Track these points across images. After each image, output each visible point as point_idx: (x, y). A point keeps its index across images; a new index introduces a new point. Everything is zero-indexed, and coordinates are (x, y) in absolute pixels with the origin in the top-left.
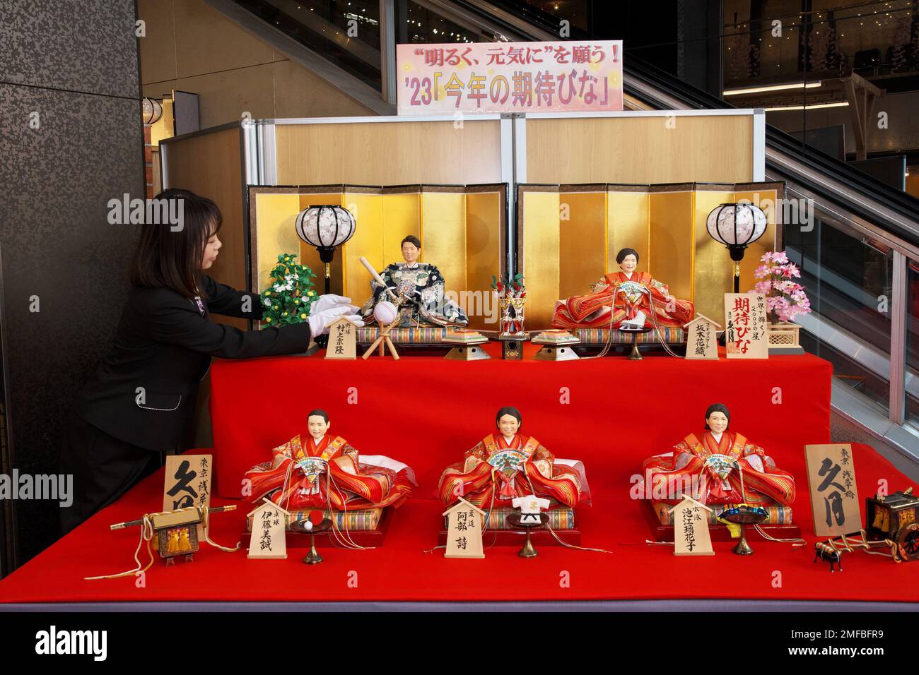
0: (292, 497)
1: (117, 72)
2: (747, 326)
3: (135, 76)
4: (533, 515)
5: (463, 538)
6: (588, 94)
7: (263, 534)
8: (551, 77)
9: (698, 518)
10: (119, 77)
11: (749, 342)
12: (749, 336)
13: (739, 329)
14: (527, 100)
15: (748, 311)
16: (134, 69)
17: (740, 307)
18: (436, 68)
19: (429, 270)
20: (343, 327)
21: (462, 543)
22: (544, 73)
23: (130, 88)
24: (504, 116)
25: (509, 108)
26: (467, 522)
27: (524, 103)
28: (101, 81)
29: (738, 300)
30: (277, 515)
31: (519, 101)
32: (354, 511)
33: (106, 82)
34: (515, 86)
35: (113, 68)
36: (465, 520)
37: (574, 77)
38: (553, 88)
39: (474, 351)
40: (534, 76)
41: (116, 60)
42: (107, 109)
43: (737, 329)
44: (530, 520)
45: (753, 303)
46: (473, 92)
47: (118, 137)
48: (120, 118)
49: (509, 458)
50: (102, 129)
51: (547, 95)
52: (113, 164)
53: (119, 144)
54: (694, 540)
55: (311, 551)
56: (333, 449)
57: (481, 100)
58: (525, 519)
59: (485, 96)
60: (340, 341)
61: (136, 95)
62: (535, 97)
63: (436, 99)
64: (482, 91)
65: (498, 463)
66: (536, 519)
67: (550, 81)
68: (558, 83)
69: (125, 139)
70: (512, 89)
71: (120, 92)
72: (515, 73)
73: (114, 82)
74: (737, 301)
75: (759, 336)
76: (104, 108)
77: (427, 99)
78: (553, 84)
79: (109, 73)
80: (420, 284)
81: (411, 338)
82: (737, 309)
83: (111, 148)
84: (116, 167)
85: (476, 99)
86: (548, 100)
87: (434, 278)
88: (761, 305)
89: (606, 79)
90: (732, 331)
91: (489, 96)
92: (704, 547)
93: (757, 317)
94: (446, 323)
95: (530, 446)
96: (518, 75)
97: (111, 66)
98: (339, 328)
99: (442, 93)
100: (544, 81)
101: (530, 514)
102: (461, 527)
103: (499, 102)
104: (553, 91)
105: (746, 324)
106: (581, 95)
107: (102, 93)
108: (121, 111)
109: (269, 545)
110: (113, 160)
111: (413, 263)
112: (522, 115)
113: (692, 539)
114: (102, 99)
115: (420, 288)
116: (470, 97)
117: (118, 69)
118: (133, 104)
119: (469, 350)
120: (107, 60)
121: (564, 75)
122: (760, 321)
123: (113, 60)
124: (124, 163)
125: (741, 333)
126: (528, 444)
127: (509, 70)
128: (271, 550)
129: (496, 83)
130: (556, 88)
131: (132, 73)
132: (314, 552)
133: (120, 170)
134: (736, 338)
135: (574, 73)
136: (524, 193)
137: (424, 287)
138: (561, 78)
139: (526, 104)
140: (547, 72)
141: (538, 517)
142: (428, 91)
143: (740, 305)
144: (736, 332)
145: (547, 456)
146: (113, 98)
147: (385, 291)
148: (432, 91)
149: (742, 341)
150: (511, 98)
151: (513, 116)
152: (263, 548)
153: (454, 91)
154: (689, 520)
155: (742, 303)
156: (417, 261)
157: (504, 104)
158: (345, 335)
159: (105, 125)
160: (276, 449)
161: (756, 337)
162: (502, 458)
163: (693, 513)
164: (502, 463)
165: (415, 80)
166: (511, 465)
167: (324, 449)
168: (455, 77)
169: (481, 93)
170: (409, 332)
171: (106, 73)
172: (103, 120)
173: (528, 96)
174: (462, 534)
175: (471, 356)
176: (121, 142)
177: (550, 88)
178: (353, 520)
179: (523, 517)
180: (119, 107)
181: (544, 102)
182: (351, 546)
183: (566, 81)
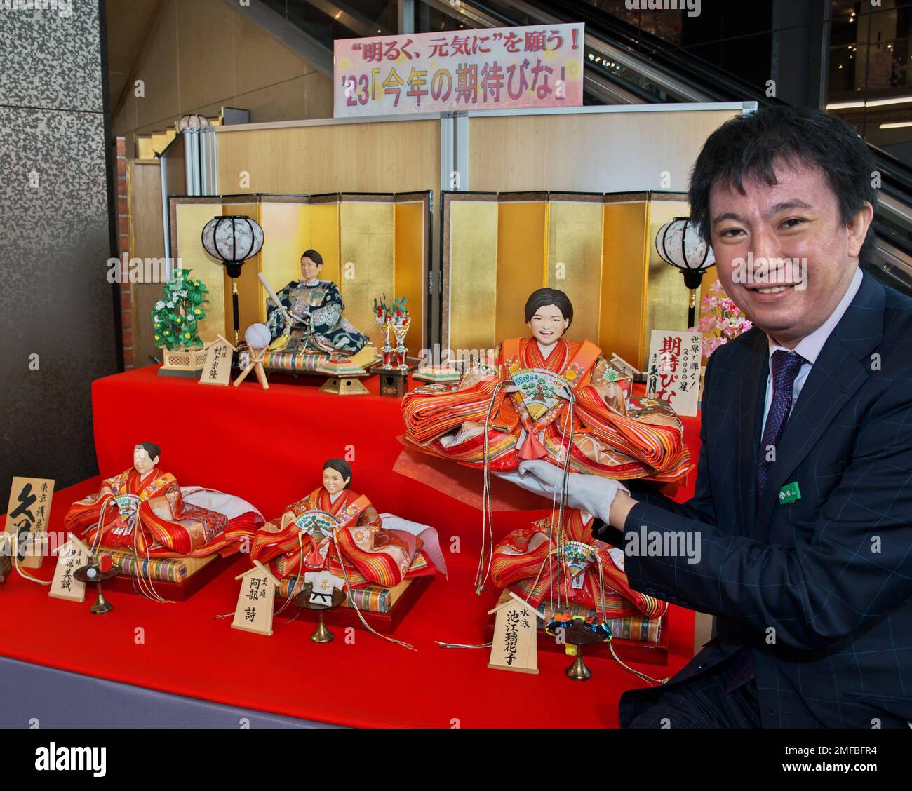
0: (105, 535)
1: (79, 87)
2: (675, 374)
3: (99, 89)
4: (322, 595)
5: (252, 609)
6: (540, 88)
7: (65, 573)
8: (500, 69)
9: (526, 624)
10: (81, 91)
11: (674, 394)
12: (675, 387)
13: (664, 377)
14: (472, 96)
15: (678, 354)
16: (97, 83)
17: (669, 348)
18: (374, 63)
19: (326, 289)
20: (221, 349)
21: (251, 614)
22: (491, 65)
23: (94, 102)
24: (446, 115)
25: (452, 105)
26: (259, 591)
27: (468, 99)
28: (61, 96)
29: (668, 339)
30: (80, 555)
31: (463, 98)
32: (162, 559)
33: (66, 97)
34: (460, 80)
35: (74, 83)
36: (257, 588)
37: (526, 68)
38: (501, 81)
39: (349, 384)
40: (480, 68)
41: (78, 75)
42: (68, 123)
43: (662, 376)
44: (319, 600)
45: (687, 344)
46: (412, 88)
47: (79, 150)
48: (82, 132)
49: (319, 521)
50: (62, 143)
51: (495, 89)
52: (73, 177)
53: (80, 157)
54: (515, 651)
55: (98, 601)
56: (155, 488)
57: (421, 97)
58: (314, 599)
59: (425, 93)
60: (215, 365)
61: (99, 108)
62: (481, 92)
63: (373, 99)
64: (423, 88)
65: (306, 526)
66: (325, 601)
67: (498, 73)
68: (507, 76)
69: (86, 153)
70: (455, 84)
71: (81, 106)
72: (460, 65)
73: (76, 97)
74: (665, 341)
75: (688, 388)
76: (64, 123)
77: (364, 98)
78: (502, 77)
79: (70, 88)
80: (314, 305)
81: (293, 364)
82: (664, 350)
83: (71, 161)
84: (77, 180)
85: (416, 97)
86: (495, 96)
87: (329, 298)
88: (696, 348)
89: (563, 69)
90: (655, 379)
91: (430, 93)
92: (527, 661)
93: (689, 362)
94: (332, 349)
95: (355, 508)
96: (463, 68)
97: (72, 81)
98: (216, 350)
99: (380, 90)
100: (491, 73)
101: (319, 594)
102: (253, 596)
103: (440, 99)
104: (502, 85)
105: (674, 371)
106: (533, 89)
107: (62, 108)
108: (83, 124)
109: (69, 585)
110: (74, 173)
111: (312, 281)
112: (464, 113)
113: (513, 650)
114: (62, 115)
115: (312, 309)
116: (409, 94)
117: (79, 84)
118: (95, 117)
119: (343, 382)
120: (68, 75)
121: (514, 65)
122: (691, 368)
123: (75, 75)
124: (86, 175)
125: (666, 382)
126: (353, 505)
127: (452, 63)
128: (70, 590)
129: (439, 77)
130: (505, 81)
131: (95, 87)
132: (102, 601)
133: (82, 183)
134: (659, 388)
135: (526, 63)
136: (452, 202)
137: (316, 308)
138: (511, 69)
139: (471, 100)
140: (495, 63)
141: (329, 599)
142: (365, 89)
143: (670, 346)
144: (659, 379)
145: (373, 522)
146: (74, 113)
147: (276, 310)
148: (370, 89)
149: (666, 392)
150: (454, 94)
151: (455, 115)
152: (63, 587)
153: (392, 90)
154: (514, 626)
155: (672, 343)
156: (318, 277)
157: (446, 101)
158: (221, 358)
159: (65, 139)
160: (106, 480)
161: (684, 387)
162: (310, 520)
163: (521, 618)
164: (311, 526)
165: (352, 78)
166: (321, 529)
167: (146, 486)
168: (394, 72)
169: (421, 90)
170: (291, 357)
171: (67, 89)
172: (63, 134)
173: (473, 90)
174: (252, 604)
175: (343, 390)
176: (82, 155)
177: (498, 82)
178: (157, 568)
179: (313, 595)
180: (80, 120)
181: (491, 98)
182: (152, 596)
183: (517, 72)
